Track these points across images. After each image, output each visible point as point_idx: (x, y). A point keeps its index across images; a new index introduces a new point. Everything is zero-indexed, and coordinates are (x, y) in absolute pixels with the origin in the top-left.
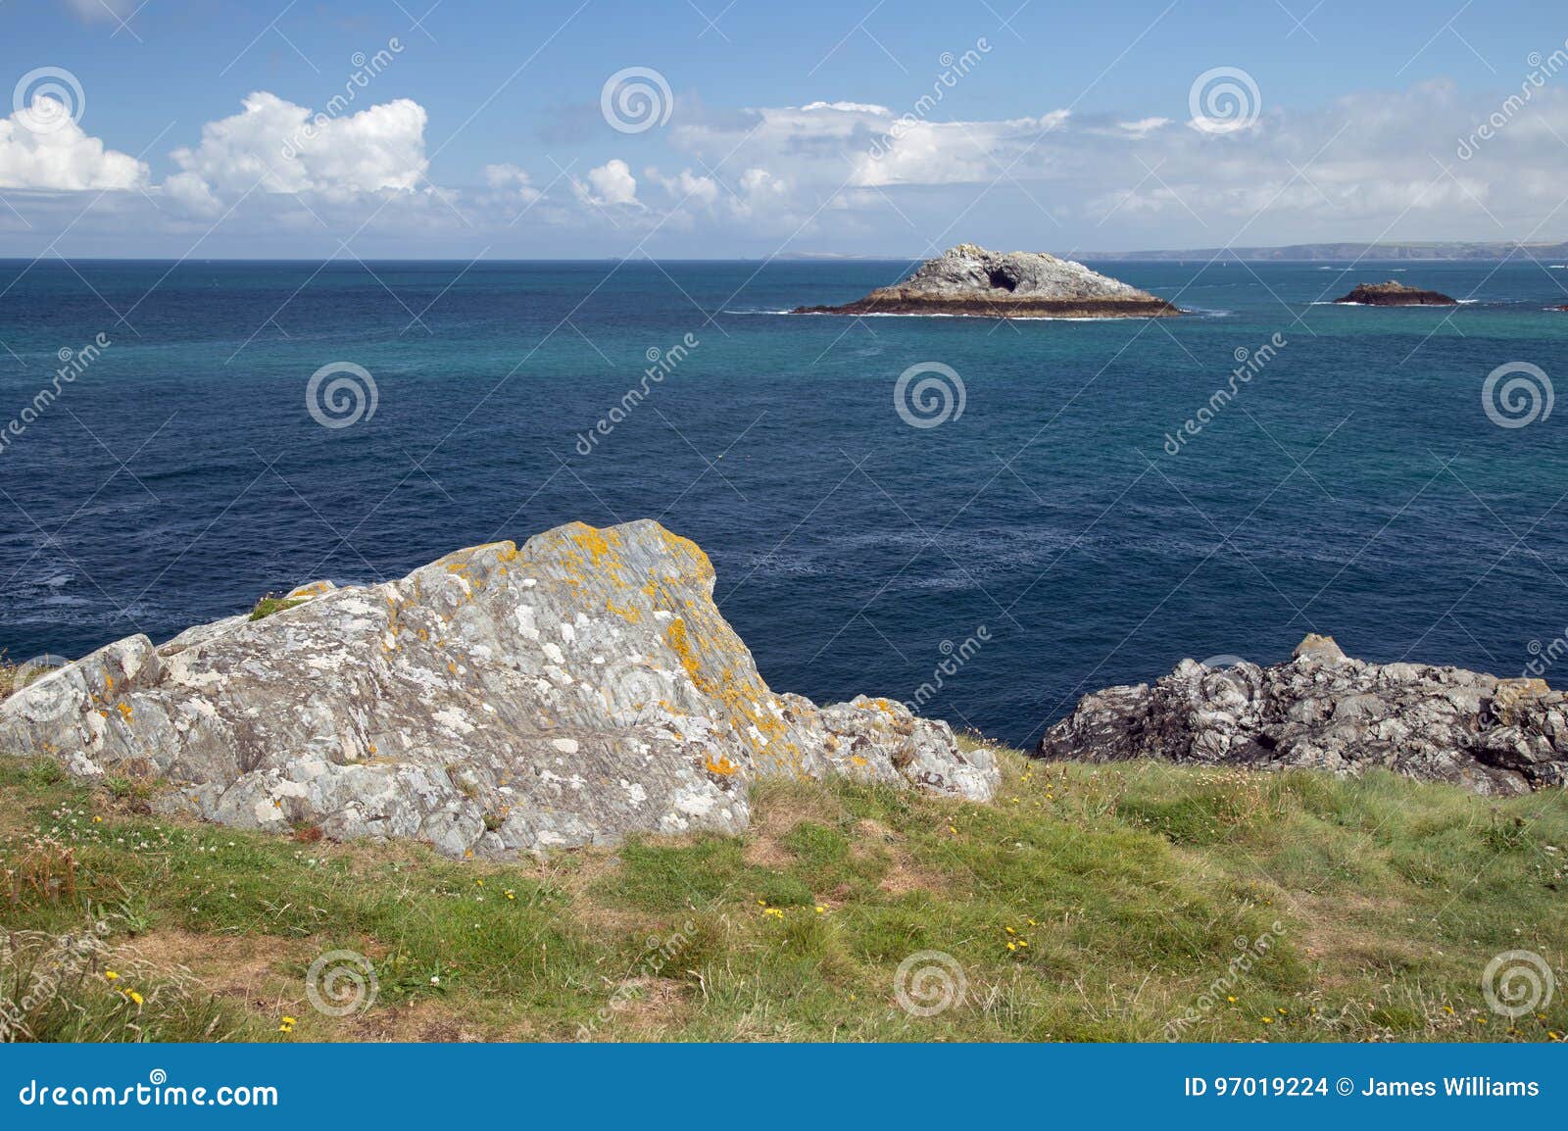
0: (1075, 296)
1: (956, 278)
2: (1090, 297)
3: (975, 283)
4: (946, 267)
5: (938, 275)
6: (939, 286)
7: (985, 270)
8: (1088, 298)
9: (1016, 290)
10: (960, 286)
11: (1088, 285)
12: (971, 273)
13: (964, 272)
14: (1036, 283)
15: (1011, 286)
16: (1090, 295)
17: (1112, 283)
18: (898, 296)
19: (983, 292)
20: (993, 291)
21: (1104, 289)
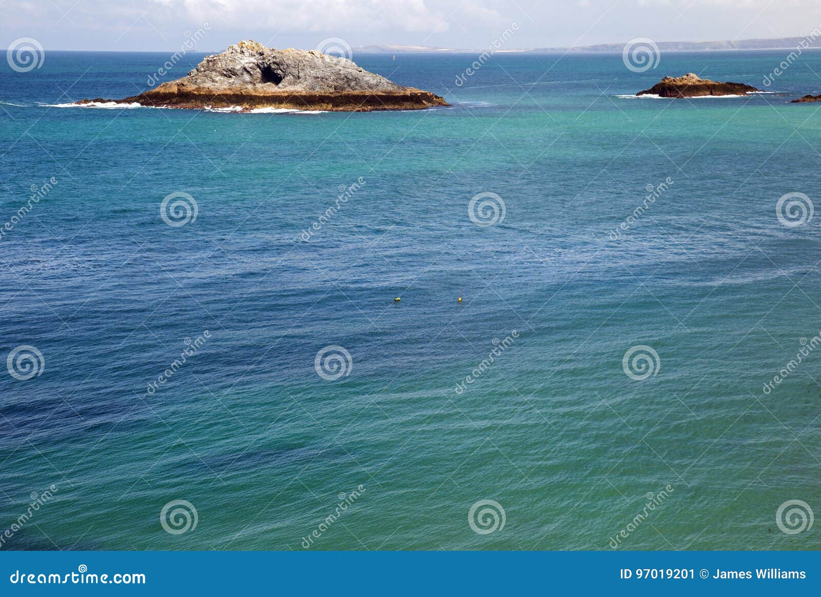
0: (332, 90)
1: (230, 73)
2: (348, 91)
3: (247, 77)
4: (224, 62)
5: (214, 70)
6: (213, 81)
7: (258, 66)
8: (345, 92)
9: (280, 85)
10: (231, 80)
11: (348, 80)
12: (245, 69)
13: (238, 67)
14: (299, 78)
15: (277, 80)
16: (348, 89)
17: (370, 78)
18: (175, 89)
19: (250, 87)
20: (259, 86)
21: (362, 83)
